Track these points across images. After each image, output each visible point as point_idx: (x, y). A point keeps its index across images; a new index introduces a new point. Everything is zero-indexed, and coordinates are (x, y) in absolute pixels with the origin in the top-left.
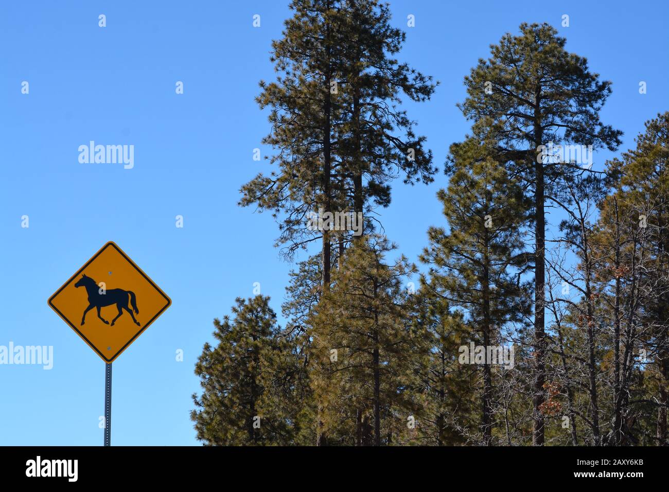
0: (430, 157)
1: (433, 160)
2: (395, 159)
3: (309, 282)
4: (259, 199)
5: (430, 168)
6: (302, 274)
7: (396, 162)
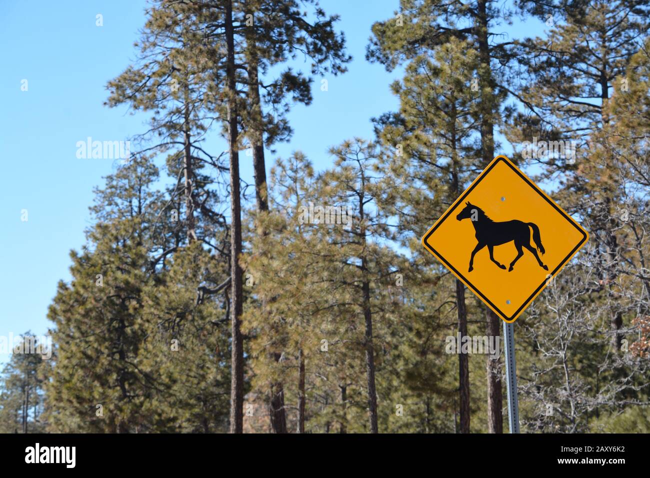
0: (343, 40)
1: (346, 45)
2: (302, 44)
3: (119, 201)
4: (130, 97)
5: (343, 55)
6: (109, 191)
7: (304, 48)
